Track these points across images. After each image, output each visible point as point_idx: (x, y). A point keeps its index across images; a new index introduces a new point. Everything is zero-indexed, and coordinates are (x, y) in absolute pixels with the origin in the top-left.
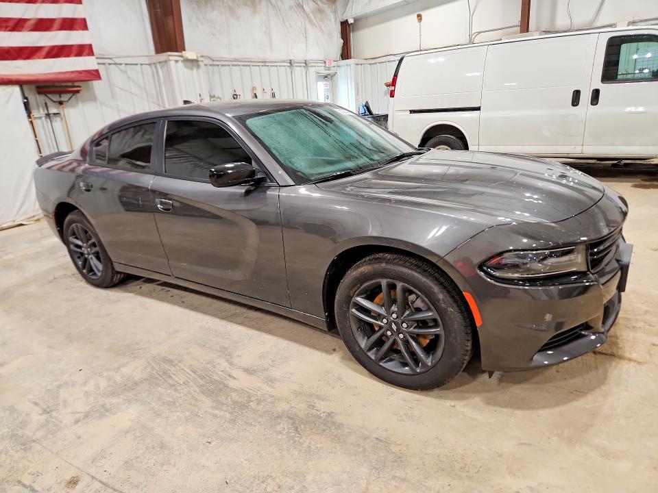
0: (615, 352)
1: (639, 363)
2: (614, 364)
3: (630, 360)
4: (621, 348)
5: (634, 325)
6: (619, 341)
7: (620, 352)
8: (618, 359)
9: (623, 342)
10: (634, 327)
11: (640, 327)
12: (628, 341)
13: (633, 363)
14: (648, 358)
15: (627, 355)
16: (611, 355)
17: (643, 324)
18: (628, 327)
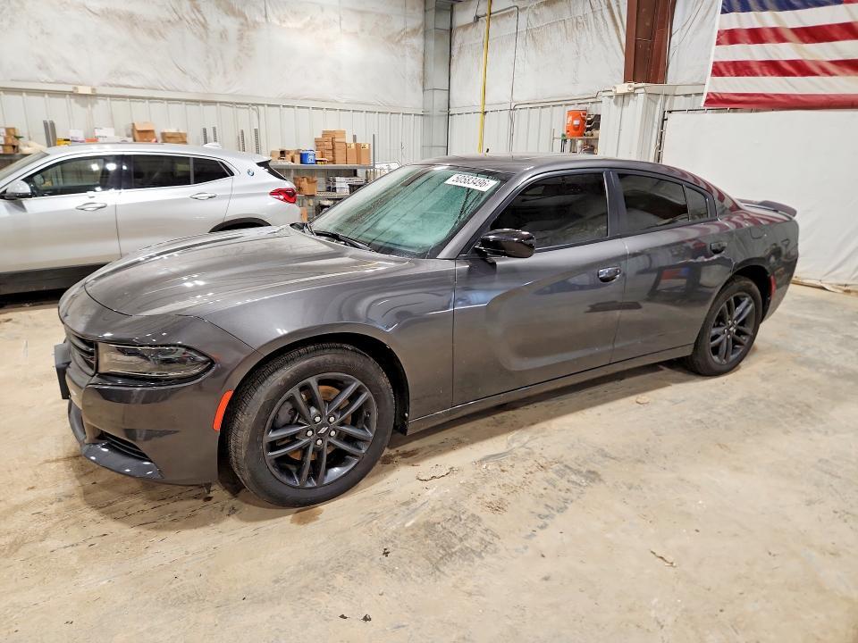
0: (75, 461)
1: (47, 461)
2: (73, 450)
3: (57, 460)
4: (70, 467)
5: (62, 504)
6: (74, 474)
7: (70, 463)
8: (70, 455)
9: (69, 475)
10: (60, 500)
11: (52, 504)
12: (64, 479)
13: (54, 458)
14: (38, 470)
15: (61, 464)
16: (78, 456)
17: (48, 512)
18: (66, 497)
